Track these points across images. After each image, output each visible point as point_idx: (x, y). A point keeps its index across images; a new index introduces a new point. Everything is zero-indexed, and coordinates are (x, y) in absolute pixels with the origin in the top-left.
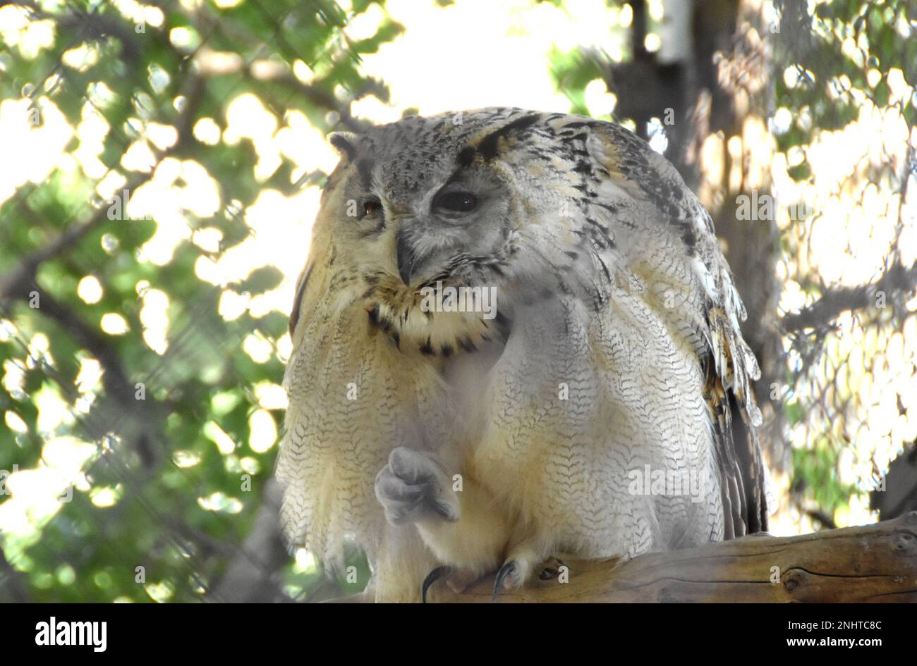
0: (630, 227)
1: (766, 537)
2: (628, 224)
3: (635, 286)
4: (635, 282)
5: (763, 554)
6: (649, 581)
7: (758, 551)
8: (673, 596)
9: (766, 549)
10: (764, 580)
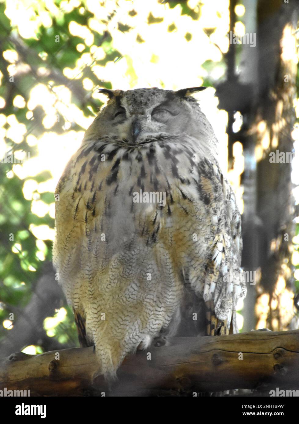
0: (185, 213)
1: (266, 331)
2: (186, 211)
3: (169, 243)
4: (170, 241)
5: (264, 340)
6: (208, 350)
7: (262, 338)
8: (219, 358)
9: (266, 337)
10: (264, 353)
